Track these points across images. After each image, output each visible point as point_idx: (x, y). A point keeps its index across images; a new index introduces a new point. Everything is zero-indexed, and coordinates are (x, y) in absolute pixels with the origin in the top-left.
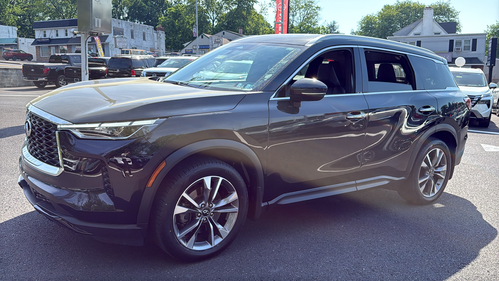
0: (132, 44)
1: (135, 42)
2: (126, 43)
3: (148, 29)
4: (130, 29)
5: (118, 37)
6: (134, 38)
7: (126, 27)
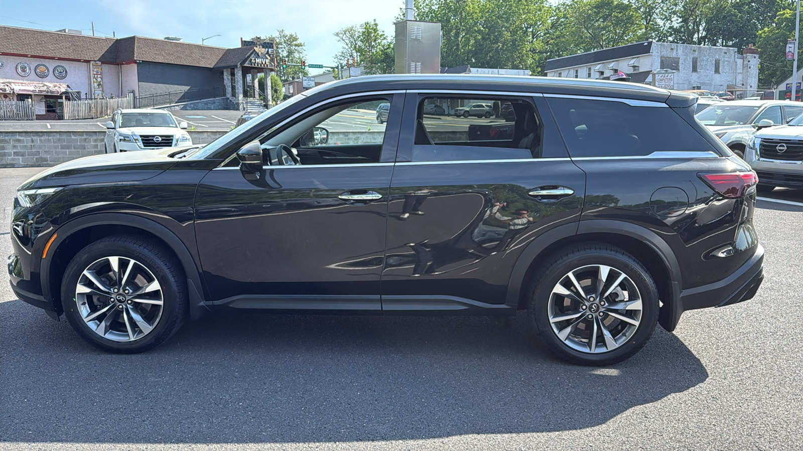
0: (693, 82)
1: (699, 78)
2: (672, 82)
3: (725, 53)
4: (692, 56)
5: (659, 72)
6: (698, 70)
7: (684, 54)
